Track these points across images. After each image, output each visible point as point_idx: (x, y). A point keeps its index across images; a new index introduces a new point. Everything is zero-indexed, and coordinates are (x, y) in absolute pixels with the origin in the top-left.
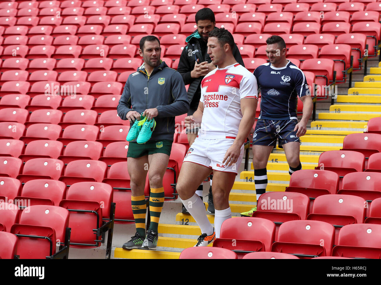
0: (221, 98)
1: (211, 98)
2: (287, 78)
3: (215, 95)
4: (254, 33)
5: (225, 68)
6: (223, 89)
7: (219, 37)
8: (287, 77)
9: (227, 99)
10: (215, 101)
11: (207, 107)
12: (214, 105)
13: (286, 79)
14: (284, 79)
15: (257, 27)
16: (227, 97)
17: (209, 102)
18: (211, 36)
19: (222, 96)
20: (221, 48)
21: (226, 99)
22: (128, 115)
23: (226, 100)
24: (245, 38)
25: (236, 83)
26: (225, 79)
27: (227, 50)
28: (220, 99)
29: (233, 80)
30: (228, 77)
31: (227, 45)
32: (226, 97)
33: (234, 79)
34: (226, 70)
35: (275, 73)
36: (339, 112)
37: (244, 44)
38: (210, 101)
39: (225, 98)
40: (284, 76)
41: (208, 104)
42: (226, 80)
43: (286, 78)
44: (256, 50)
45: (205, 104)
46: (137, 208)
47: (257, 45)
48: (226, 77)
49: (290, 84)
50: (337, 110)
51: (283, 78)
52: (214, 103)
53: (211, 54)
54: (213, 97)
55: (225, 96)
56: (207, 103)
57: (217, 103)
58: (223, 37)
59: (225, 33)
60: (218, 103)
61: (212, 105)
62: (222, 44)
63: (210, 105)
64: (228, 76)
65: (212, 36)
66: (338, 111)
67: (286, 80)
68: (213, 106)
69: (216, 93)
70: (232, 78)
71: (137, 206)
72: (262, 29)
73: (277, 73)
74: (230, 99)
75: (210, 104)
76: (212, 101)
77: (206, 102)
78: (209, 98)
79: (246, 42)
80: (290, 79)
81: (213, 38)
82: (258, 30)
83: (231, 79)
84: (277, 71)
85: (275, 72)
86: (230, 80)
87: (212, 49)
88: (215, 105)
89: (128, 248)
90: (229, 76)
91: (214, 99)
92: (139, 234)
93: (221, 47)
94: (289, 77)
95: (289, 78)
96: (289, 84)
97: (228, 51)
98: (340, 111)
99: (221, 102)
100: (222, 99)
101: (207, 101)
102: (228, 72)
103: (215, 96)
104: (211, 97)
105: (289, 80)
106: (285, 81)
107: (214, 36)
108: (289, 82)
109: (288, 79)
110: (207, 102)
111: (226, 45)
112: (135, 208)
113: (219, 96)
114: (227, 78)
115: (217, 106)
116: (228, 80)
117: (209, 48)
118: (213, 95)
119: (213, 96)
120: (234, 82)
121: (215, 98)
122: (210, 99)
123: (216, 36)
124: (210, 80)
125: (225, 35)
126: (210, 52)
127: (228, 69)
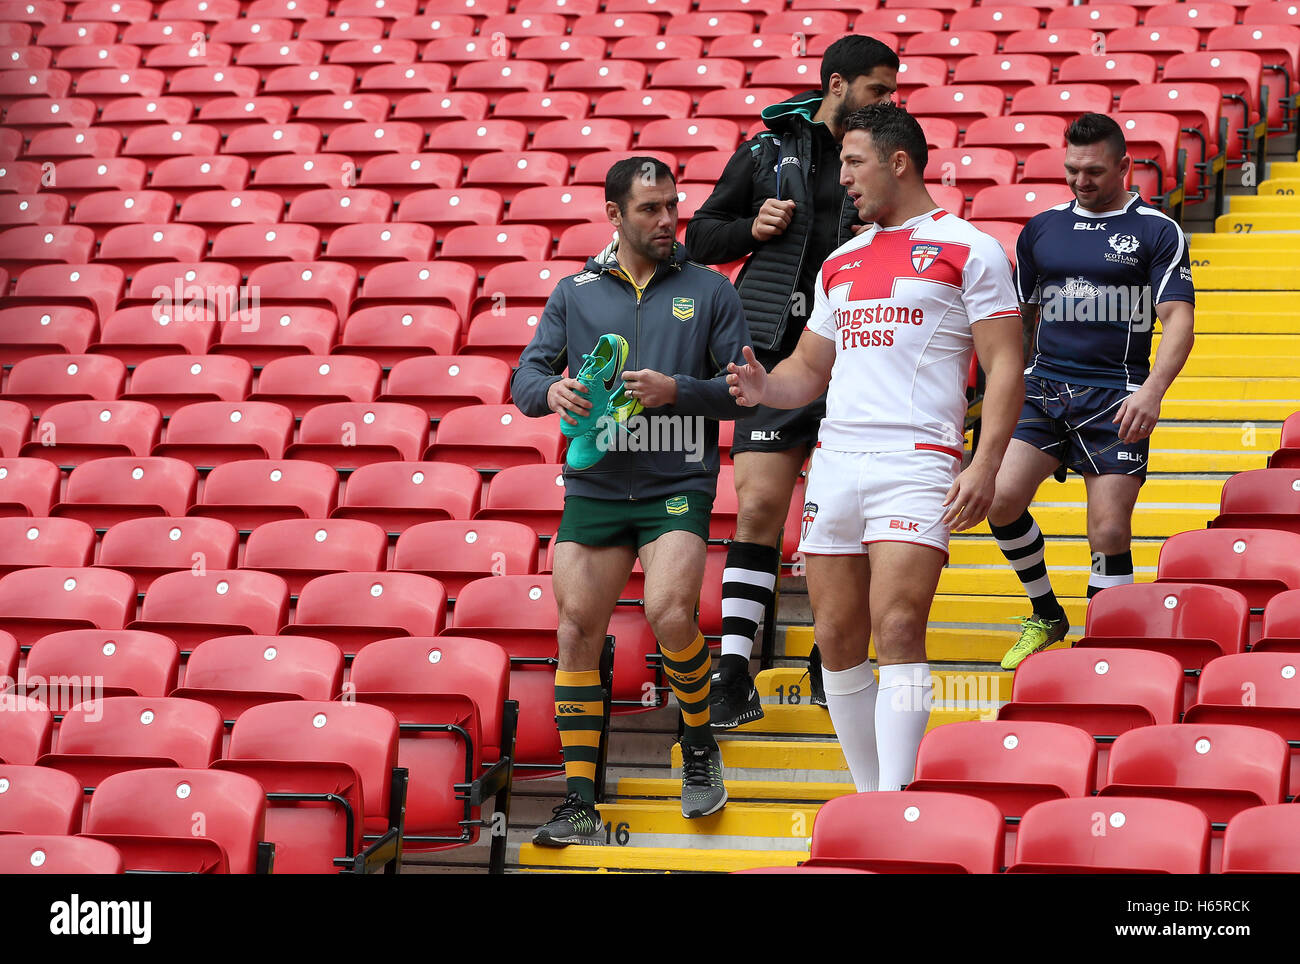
0: (903, 319)
1: (868, 320)
2: (1127, 240)
3: (879, 308)
4: (427, 351)
5: (905, 226)
6: (908, 290)
7: (875, 131)
8: (1129, 238)
9: (921, 321)
10: (883, 326)
11: (854, 346)
12: (879, 339)
13: (1125, 244)
14: (1118, 243)
15: (439, 324)
16: (921, 315)
17: (861, 330)
18: (851, 129)
19: (906, 310)
20: (880, 165)
21: (917, 320)
22: (553, 397)
23: (920, 323)
24: (385, 374)
25: (950, 267)
26: (912, 257)
27: (900, 170)
28: (899, 321)
29: (938, 261)
30: (922, 252)
31: (902, 154)
32: (918, 313)
33: (942, 258)
34: (909, 232)
35: (1088, 228)
36: (794, 699)
37: (380, 398)
38: (864, 327)
39: (915, 315)
40: (1117, 235)
41: (858, 339)
42: (916, 262)
43: (1124, 240)
44: (433, 426)
45: (844, 339)
46: (577, 710)
47: (436, 404)
48: (914, 253)
49: (1136, 260)
50: (786, 693)
51: (1112, 241)
52: (877, 334)
53: (850, 184)
54: (874, 315)
55: (915, 311)
56: (854, 334)
57: (889, 334)
58: (886, 130)
59: (895, 118)
60: (892, 332)
61: (871, 338)
62: (885, 153)
63: (865, 342)
64: (919, 250)
65: (855, 127)
66: (792, 694)
67: (1124, 246)
68: (876, 342)
69: (885, 303)
70: (936, 253)
71: (576, 704)
72: (461, 333)
73: (1093, 226)
74: (932, 322)
75: (865, 335)
76: (870, 328)
77: (848, 331)
78: (861, 320)
79: (387, 390)
80: (1137, 246)
81: (856, 134)
82: (441, 339)
83: (930, 256)
84: (1093, 222)
85: (1089, 225)
86: (928, 262)
87: (853, 168)
88: (882, 338)
89: (556, 839)
90: (925, 247)
91: (878, 321)
92: (579, 797)
93: (880, 162)
94: (1134, 238)
95: (1134, 240)
96: (1134, 261)
97: (903, 173)
98: (799, 698)
99: (903, 331)
100: (906, 321)
101: (852, 328)
102: (916, 236)
103: (882, 312)
104: (867, 314)
105: (1135, 247)
106: (1119, 249)
107: (861, 128)
108: (1133, 254)
109: (1130, 246)
110: (852, 331)
111: (899, 156)
112: (568, 710)
113: (896, 312)
114: (918, 256)
115: (888, 342)
116: (923, 260)
117: (844, 164)
118: (872, 310)
119: (875, 311)
120: (943, 268)
121: (882, 315)
122: (865, 321)
123: (866, 128)
124: (857, 264)
125: (893, 124)
126: (848, 179)
127: (915, 227)
